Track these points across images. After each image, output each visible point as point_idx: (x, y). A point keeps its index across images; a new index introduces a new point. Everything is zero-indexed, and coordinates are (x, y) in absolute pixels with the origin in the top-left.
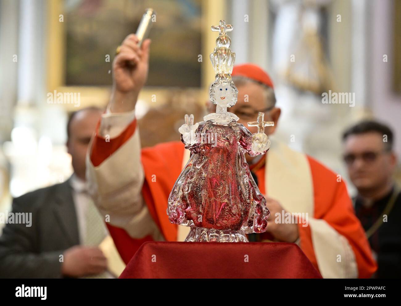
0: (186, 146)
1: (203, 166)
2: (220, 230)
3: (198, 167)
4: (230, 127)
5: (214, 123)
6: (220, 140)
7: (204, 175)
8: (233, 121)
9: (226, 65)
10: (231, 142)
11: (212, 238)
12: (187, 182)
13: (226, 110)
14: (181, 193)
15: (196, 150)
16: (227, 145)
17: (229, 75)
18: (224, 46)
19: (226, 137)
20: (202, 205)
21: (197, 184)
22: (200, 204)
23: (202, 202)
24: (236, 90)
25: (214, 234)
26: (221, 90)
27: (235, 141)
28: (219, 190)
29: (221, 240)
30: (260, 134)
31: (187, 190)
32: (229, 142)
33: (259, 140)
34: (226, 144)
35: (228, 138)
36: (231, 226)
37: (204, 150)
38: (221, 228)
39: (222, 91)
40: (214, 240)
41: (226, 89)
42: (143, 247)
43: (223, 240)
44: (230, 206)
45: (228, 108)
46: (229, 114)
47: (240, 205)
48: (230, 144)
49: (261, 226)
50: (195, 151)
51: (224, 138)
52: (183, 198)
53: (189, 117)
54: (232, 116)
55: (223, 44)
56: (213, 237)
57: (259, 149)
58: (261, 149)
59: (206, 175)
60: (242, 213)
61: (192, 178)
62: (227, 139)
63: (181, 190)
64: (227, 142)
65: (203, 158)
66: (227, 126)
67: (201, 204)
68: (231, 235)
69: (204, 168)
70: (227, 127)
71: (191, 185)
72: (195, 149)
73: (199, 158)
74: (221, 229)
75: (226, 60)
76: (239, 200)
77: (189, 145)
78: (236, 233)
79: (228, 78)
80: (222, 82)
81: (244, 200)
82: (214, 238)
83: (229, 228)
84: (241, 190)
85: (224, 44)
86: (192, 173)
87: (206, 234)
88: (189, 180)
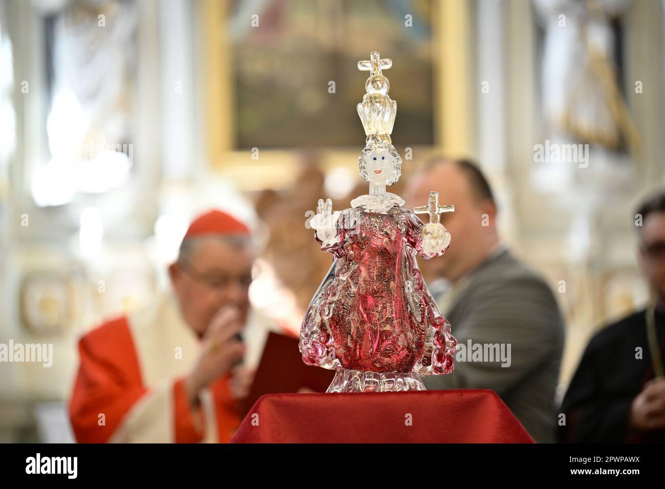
0: (322, 247)
1: (351, 277)
2: (380, 373)
3: (344, 278)
4: (390, 216)
5: (365, 211)
6: (375, 236)
7: (354, 289)
8: (395, 206)
9: (382, 121)
10: (393, 238)
11: (367, 385)
12: (328, 301)
13: (384, 189)
14: (318, 319)
15: (339, 253)
16: (386, 243)
17: (387, 136)
18: (377, 92)
19: (385, 230)
20: (352, 336)
21: (343, 305)
22: (348, 334)
23: (351, 331)
24: (398, 159)
25: (371, 379)
26: (375, 159)
27: (399, 237)
28: (377, 311)
29: (382, 387)
30: (434, 224)
31: (327, 313)
32: (389, 238)
33: (431, 234)
34: (384, 241)
35: (389, 232)
36: (397, 366)
37: (352, 251)
38: (382, 369)
39: (377, 161)
40: (371, 389)
41: (383, 158)
42: (259, 403)
43: (385, 387)
44: (394, 335)
45: (387, 186)
46: (389, 196)
47: (410, 334)
48: (390, 240)
49: (444, 364)
50: (337, 255)
51: (382, 233)
52: (322, 326)
53: (325, 202)
54: (392, 199)
55: (376, 89)
56: (370, 384)
57: (433, 247)
58: (435, 247)
59: (356, 290)
60: (414, 346)
61: (334, 295)
62: (387, 233)
63: (318, 314)
64: (386, 238)
65: (350, 263)
66: (386, 213)
67: (350, 334)
68: (396, 379)
69: (353, 279)
70: (385, 215)
71: (333, 305)
72: (337, 251)
73: (345, 265)
74: (383, 372)
75: (381, 114)
76: (408, 326)
77: (327, 246)
78: (406, 376)
79: (385, 141)
80: (377, 147)
81: (417, 325)
82: (372, 385)
83: (393, 369)
84: (410, 311)
85: (378, 88)
86: (334, 287)
87: (359, 379)
88: (330, 299)
